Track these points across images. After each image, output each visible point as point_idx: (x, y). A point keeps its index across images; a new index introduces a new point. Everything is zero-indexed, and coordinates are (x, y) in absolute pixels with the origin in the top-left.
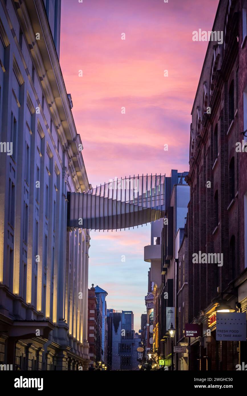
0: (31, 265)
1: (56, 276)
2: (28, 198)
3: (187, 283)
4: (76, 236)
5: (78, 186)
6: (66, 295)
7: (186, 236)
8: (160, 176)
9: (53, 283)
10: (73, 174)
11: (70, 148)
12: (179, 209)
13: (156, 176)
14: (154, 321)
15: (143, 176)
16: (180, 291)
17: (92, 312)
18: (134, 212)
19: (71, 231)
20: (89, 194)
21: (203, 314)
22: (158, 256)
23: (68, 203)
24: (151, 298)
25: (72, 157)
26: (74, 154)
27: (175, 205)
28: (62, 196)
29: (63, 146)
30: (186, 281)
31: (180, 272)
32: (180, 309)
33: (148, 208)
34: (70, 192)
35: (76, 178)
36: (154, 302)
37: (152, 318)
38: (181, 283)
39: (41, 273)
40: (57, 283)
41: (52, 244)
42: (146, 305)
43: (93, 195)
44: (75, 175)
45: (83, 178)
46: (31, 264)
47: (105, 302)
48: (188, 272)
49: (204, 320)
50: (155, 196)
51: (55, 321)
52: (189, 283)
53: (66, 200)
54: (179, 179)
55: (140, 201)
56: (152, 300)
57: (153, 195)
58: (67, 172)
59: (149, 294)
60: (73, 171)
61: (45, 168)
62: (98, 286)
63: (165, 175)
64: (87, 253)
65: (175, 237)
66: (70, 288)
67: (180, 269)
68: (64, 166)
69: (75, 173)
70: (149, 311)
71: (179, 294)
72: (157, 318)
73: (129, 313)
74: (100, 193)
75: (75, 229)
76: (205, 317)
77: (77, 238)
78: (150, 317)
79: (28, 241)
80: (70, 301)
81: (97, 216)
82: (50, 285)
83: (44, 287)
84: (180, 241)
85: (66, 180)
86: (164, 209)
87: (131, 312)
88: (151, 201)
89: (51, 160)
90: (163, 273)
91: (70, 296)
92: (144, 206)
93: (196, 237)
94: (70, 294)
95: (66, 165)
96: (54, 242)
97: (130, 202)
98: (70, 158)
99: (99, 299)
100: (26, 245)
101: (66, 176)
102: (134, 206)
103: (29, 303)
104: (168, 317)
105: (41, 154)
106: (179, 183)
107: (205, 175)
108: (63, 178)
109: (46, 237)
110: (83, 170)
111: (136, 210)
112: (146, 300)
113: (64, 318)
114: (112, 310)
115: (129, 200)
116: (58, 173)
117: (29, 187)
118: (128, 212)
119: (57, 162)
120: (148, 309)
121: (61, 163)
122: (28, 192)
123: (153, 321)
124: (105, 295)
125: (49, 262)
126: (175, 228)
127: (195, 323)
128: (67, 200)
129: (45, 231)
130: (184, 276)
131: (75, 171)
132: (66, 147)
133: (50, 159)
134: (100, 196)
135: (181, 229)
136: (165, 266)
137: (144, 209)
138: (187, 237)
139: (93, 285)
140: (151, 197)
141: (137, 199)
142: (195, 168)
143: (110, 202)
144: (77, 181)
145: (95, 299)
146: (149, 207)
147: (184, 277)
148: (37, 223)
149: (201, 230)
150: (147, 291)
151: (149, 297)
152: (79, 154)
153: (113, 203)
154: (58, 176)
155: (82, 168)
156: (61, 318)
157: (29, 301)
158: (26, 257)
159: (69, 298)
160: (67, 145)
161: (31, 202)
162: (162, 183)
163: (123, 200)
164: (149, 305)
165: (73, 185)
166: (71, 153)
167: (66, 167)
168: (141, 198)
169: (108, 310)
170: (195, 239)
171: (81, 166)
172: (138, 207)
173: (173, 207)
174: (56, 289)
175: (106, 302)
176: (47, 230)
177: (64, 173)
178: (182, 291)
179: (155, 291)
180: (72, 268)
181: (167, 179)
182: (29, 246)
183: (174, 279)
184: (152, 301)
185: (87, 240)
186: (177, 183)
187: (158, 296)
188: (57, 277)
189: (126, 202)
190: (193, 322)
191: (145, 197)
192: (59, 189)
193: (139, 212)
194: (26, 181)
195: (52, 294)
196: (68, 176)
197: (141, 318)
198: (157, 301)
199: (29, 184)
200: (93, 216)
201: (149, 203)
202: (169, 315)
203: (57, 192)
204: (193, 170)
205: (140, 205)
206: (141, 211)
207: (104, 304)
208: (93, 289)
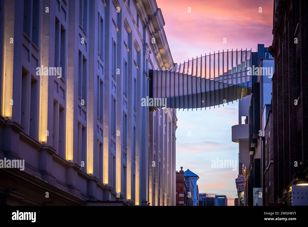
0: (107, 144)
1: (137, 158)
2: (103, 74)
3: (272, 161)
4: (161, 116)
5: (162, 64)
6: (150, 177)
7: (271, 111)
8: (246, 51)
9: (134, 164)
10: (156, 51)
11: (151, 23)
12: (265, 85)
13: (242, 52)
14: (245, 204)
15: (228, 52)
16: (267, 170)
17: (181, 195)
18: (219, 90)
19: (154, 111)
20: (172, 71)
21: (286, 192)
22: (246, 136)
23: (150, 81)
24: (242, 181)
25: (153, 33)
26: (155, 29)
27: (261, 81)
28: (143, 73)
29: (143, 21)
30: (272, 160)
31: (266, 150)
32: (266, 189)
33: (234, 85)
34: (152, 70)
35: (159, 56)
36: (244, 185)
37: (243, 202)
38: (267, 162)
39: (120, 153)
40: (139, 164)
41: (132, 122)
42: (237, 188)
43: (177, 72)
44: (158, 53)
45: (167, 55)
46: (108, 142)
47: (196, 186)
48: (273, 149)
49: (288, 199)
50: (241, 72)
51: (137, 203)
52: (274, 161)
53: (147, 78)
54: (266, 53)
55: (226, 78)
56: (242, 182)
57: (239, 71)
58: (149, 48)
59: (240, 177)
60: (156, 48)
61: (122, 42)
62: (189, 170)
63: (251, 50)
64: (174, 135)
65: (261, 114)
66: (155, 170)
67: (266, 148)
68: (145, 43)
69: (158, 51)
70: (240, 194)
71: (265, 174)
72: (247, 200)
73: (222, 198)
74: (184, 71)
75: (158, 109)
76: (289, 195)
77: (162, 119)
78: (242, 200)
79: (104, 119)
80: (156, 183)
81: (181, 94)
82: (131, 166)
83: (124, 168)
84: (266, 118)
85: (147, 57)
86: (250, 85)
87: (225, 196)
88: (237, 78)
89: (130, 35)
90: (251, 153)
91: (155, 178)
92: (230, 83)
93: (280, 112)
94: (155, 177)
95: (147, 41)
96: (135, 121)
97: (214, 79)
98: (151, 34)
99: (189, 182)
100: (102, 122)
101: (147, 53)
102: (219, 83)
103: (106, 184)
104: (255, 198)
105: (117, 28)
106: (265, 58)
107: (287, 43)
108: (144, 55)
109: (126, 116)
110: (166, 47)
111: (221, 87)
112: (237, 183)
113: (147, 200)
114: (205, 195)
115: (213, 77)
116: (139, 50)
117: (104, 62)
118: (212, 89)
119: (137, 37)
120: (239, 192)
121: (141, 39)
122: (102, 67)
123: (243, 204)
124: (196, 178)
125: (129, 141)
126: (261, 105)
127: (279, 202)
128: (149, 78)
129: (124, 108)
130: (270, 154)
131: (157, 49)
132: (147, 23)
133: (128, 34)
134: (183, 73)
135: (267, 106)
136: (253, 145)
137: (229, 86)
138: (272, 113)
139: (182, 168)
140: (237, 74)
141: (222, 76)
142: (278, 38)
143: (194, 80)
144: (161, 58)
145: (184, 182)
146: (235, 83)
147: (270, 156)
148: (115, 101)
149: (284, 102)
150: (238, 174)
151: (239, 179)
152: (160, 30)
153: (197, 80)
154: (138, 53)
155: (165, 45)
156: (144, 201)
157: (106, 181)
158: (102, 136)
159: (154, 180)
160: (147, 20)
161: (107, 78)
162: (248, 58)
163: (208, 77)
164: (240, 188)
165: (156, 63)
166: (152, 29)
167: (147, 44)
168: (227, 75)
169: (201, 194)
170: (278, 113)
171: (164, 43)
172: (224, 84)
173: (259, 83)
174: (138, 170)
175: (198, 185)
176: (127, 108)
177: (144, 49)
178: (268, 170)
179: (245, 173)
180: (157, 149)
181: (253, 54)
182: (105, 124)
183: (261, 158)
184: (242, 184)
185: (173, 121)
186: (264, 58)
187: (247, 178)
188: (139, 158)
189: (211, 80)
190: (277, 202)
191: (231, 74)
192: (139, 66)
193: (224, 89)
194: (101, 56)
195: (133, 176)
196: (150, 54)
197: (234, 202)
198: (246, 183)
199: (104, 59)
200: (177, 94)
201: (234, 80)
202: (256, 196)
203: (137, 69)
204: (277, 39)
205: (225, 82)
206: (226, 88)
207: (195, 189)
208: (182, 172)
